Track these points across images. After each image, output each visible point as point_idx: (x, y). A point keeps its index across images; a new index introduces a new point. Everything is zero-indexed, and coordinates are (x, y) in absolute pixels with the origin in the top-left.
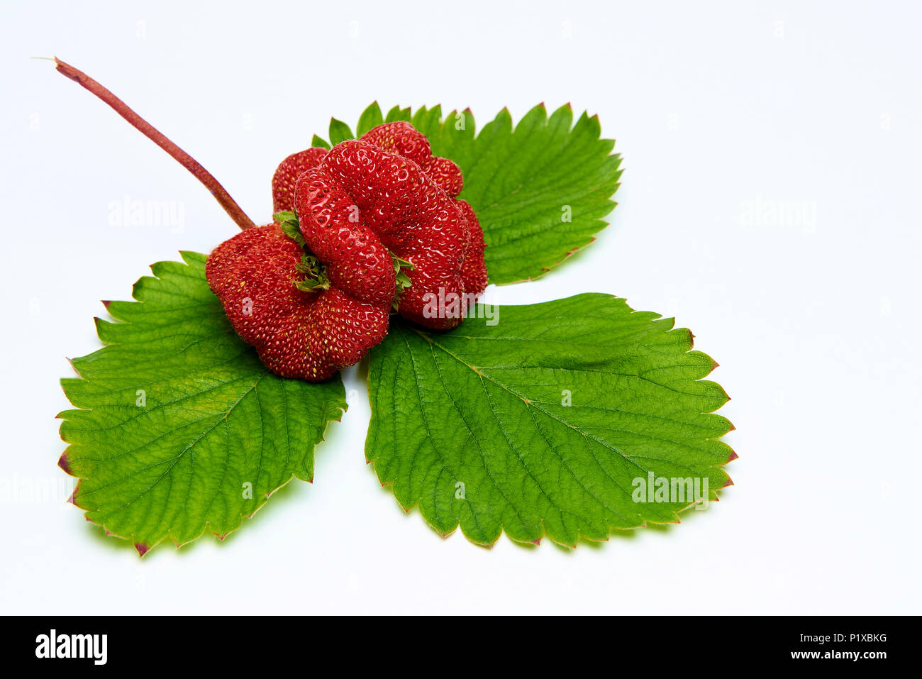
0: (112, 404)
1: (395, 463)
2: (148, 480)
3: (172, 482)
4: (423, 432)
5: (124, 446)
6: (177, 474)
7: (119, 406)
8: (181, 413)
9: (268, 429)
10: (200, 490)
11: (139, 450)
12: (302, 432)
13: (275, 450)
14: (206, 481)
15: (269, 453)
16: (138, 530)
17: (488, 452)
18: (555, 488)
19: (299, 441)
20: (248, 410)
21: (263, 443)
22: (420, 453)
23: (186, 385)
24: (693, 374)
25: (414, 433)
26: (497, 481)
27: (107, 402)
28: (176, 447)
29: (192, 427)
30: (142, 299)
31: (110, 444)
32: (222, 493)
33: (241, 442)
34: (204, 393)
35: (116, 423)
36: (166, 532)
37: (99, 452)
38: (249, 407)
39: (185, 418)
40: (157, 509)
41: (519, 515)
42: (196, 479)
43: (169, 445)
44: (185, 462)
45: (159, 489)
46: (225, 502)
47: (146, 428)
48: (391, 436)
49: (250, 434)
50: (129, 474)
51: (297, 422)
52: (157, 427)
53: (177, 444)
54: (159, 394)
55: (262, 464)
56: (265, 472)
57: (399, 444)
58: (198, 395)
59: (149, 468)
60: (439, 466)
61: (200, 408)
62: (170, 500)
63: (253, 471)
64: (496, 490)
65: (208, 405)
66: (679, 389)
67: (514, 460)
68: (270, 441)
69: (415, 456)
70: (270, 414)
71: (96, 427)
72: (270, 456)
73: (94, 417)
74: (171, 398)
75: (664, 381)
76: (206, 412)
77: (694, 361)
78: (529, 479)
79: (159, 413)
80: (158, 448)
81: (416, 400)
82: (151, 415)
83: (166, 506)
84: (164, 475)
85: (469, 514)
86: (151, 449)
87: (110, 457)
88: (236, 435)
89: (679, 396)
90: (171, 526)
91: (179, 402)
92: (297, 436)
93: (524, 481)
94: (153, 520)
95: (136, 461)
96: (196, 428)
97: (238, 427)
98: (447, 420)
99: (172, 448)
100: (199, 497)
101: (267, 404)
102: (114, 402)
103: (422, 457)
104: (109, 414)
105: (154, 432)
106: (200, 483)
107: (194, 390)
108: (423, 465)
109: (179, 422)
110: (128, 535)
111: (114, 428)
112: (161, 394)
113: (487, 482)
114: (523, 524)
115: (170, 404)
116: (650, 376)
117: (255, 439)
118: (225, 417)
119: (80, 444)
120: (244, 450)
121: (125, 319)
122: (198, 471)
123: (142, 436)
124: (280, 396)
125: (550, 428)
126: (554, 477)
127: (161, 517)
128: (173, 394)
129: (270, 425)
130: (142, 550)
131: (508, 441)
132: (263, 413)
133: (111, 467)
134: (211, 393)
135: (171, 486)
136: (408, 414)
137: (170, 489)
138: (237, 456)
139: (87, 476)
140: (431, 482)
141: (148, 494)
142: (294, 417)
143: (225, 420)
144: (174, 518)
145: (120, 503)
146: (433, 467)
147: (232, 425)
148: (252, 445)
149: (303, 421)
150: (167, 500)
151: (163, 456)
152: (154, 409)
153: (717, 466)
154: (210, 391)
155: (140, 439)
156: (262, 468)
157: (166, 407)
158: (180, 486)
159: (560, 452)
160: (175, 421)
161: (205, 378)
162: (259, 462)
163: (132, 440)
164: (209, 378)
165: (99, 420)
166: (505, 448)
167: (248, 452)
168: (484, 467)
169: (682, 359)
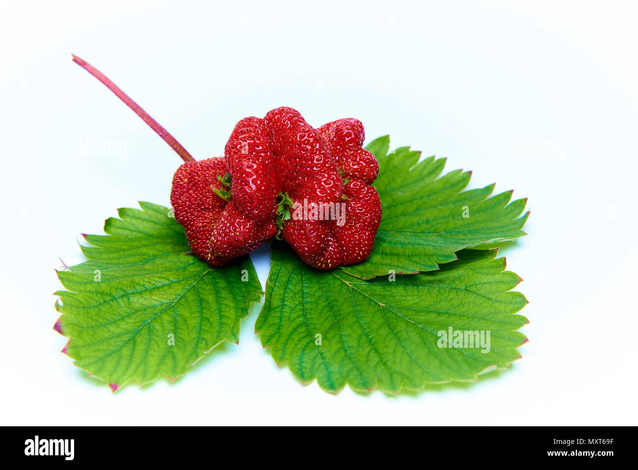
0: (92, 290)
1: (277, 336)
2: (118, 343)
3: (135, 345)
4: (301, 319)
5: (101, 320)
6: (139, 339)
7: (97, 292)
8: (141, 300)
9: (205, 311)
10: (156, 349)
11: (111, 324)
12: (231, 312)
13: (211, 324)
14: (160, 344)
15: (205, 326)
16: (111, 375)
17: (346, 333)
18: (391, 356)
19: (228, 318)
20: (190, 299)
21: (201, 320)
22: (296, 331)
23: (145, 281)
24: (503, 287)
25: (295, 319)
26: (349, 352)
27: (88, 289)
28: (137, 322)
29: (150, 310)
30: (110, 233)
31: (90, 318)
32: (171, 352)
33: (185, 320)
34: (158, 288)
35: (95, 304)
36: (131, 376)
37: (82, 322)
38: (191, 297)
39: (144, 303)
40: (124, 362)
41: (361, 374)
42: (153, 342)
43: (133, 321)
44: (144, 331)
45: (126, 349)
46: (174, 357)
47: (116, 309)
48: (278, 319)
49: (191, 314)
50: (104, 339)
51: (227, 305)
52: (124, 309)
53: (139, 320)
54: (126, 286)
55: (201, 334)
56: (203, 339)
57: (283, 325)
58: (154, 289)
59: (118, 336)
60: (308, 339)
61: (155, 298)
62: (134, 355)
63: (194, 339)
64: (347, 357)
65: (161, 296)
66: (493, 297)
67: (364, 339)
68: (207, 319)
69: (292, 333)
70: (207, 301)
71: (81, 305)
72: (207, 328)
73: (79, 298)
74: (134, 289)
75: (483, 292)
76: (160, 300)
77: (506, 278)
78: (373, 351)
79: (125, 299)
80: (124, 323)
81: (301, 300)
82: (120, 301)
83: (131, 360)
84: (129, 340)
85: (325, 372)
86: (119, 323)
87: (90, 326)
88: (181, 316)
89: (493, 303)
90: (135, 372)
91: (141, 293)
92: (227, 314)
93: (369, 353)
94: (122, 368)
95: (109, 331)
96: (152, 311)
97: (183, 310)
98: (321, 313)
99: (135, 323)
100: (155, 354)
101: (204, 294)
102: (93, 289)
103: (297, 333)
104: (89, 297)
105: (122, 312)
106: (156, 345)
107: (151, 285)
108: (296, 338)
109: (140, 307)
110: (105, 377)
111: (94, 307)
112: (127, 286)
113: (342, 351)
114: (362, 379)
115: (133, 293)
116: (473, 289)
117: (195, 317)
118: (174, 304)
119: (69, 315)
120: (187, 325)
121: (99, 245)
122: (155, 338)
123: (113, 314)
124: (214, 290)
125: (394, 321)
126: (390, 350)
127: (127, 367)
128: (136, 287)
129: (207, 309)
130: (114, 387)
131: (362, 327)
132: (201, 301)
133: (91, 333)
134: (163, 288)
135: (134, 347)
136: (293, 307)
137: (134, 349)
138: (182, 329)
139: (74, 337)
140: (300, 349)
141: (118, 352)
142: (225, 302)
143: (173, 306)
144: (138, 367)
145: (98, 357)
146: (304, 339)
147: (179, 309)
148: (193, 322)
149: (232, 305)
150: (132, 356)
151: (128, 328)
152: (122, 296)
153: (514, 348)
154: (162, 287)
155: (112, 316)
156: (201, 336)
157: (131, 295)
158: (140, 347)
159: (399, 335)
160: (137, 306)
161: (159, 278)
162: (198, 333)
163: (106, 317)
164: (162, 278)
165: (83, 301)
166: (359, 331)
167: (191, 326)
168: (341, 342)
169: (497, 277)
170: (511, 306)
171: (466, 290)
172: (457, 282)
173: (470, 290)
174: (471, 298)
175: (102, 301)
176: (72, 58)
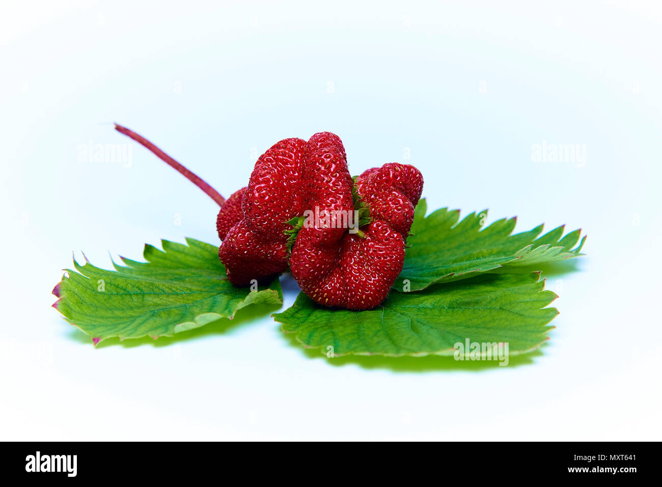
8: (155, 300)
11: (117, 309)
24: (538, 305)
29: (161, 306)
34: (177, 294)
37: (87, 299)
39: (158, 302)
47: (127, 302)
52: (136, 303)
54: (143, 286)
58: (172, 293)
59: (120, 318)
61: (171, 300)
65: (177, 300)
66: (526, 314)
71: (90, 288)
73: (91, 283)
74: (151, 291)
75: (517, 309)
76: (174, 302)
77: (544, 297)
79: (140, 297)
82: (134, 297)
86: (127, 311)
87: (94, 304)
89: (525, 318)
91: (158, 294)
95: (113, 313)
102: (108, 281)
105: (132, 305)
107: (170, 291)
109: (153, 304)
111: (104, 294)
112: (145, 287)
115: (150, 294)
116: (508, 307)
123: (122, 304)
128: (154, 289)
134: (182, 295)
152: (137, 294)
155: (120, 305)
157: (147, 295)
160: (150, 303)
163: (114, 304)
169: (535, 296)
170: (542, 320)
171: (500, 308)
172: (493, 303)
173: (504, 308)
174: (504, 315)
175: (114, 292)
176: (114, 127)
